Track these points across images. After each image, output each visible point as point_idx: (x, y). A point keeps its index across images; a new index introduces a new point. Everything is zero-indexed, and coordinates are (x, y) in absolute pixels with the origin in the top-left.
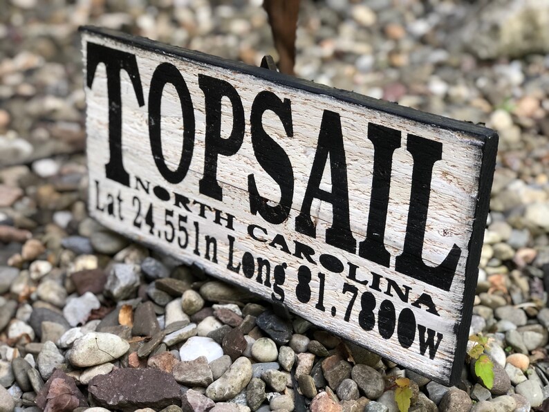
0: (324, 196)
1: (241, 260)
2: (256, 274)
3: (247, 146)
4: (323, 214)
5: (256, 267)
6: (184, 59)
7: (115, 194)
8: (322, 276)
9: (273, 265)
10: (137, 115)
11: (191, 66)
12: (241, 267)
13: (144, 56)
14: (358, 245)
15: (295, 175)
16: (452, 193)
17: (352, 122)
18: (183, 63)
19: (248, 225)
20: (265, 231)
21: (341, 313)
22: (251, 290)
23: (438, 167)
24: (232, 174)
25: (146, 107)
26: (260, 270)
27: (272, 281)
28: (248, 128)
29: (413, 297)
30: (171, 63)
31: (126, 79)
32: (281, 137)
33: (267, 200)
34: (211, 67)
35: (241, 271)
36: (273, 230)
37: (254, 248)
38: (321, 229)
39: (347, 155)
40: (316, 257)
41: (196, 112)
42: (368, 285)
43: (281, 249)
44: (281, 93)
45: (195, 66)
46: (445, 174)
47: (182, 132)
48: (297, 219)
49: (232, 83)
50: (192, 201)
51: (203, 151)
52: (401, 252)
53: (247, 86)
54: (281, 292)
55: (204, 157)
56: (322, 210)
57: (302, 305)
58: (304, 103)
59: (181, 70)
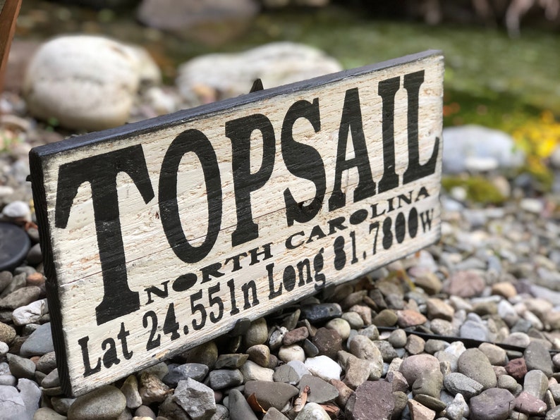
0: (350, 164)
1: (282, 280)
2: (298, 281)
3: (280, 165)
4: (352, 179)
5: (297, 273)
6: (208, 115)
7: (114, 335)
8: (353, 234)
9: (312, 259)
10: (143, 214)
11: (218, 118)
12: (283, 286)
13: (156, 138)
14: (377, 185)
15: (325, 163)
16: (431, 102)
17: (367, 89)
18: (207, 120)
19: (285, 241)
20: (302, 233)
21: (369, 252)
22: (296, 299)
23: (423, 87)
24: (267, 202)
25: (156, 199)
26: (301, 274)
27: (313, 274)
28: (278, 147)
29: (414, 196)
30: (192, 128)
31: (125, 182)
32: (309, 137)
33: (303, 203)
34: (241, 108)
35: (284, 290)
36: (308, 227)
37: (294, 258)
38: (350, 195)
39: (363, 118)
40: (346, 223)
41: (221, 166)
42: (386, 213)
43: (318, 239)
44: (309, 97)
45: (222, 116)
46: (426, 91)
47: (206, 197)
48: (329, 200)
49: (262, 112)
50: (223, 263)
51: (233, 200)
52: (406, 168)
53: (279, 107)
54: (322, 277)
55: (235, 206)
56: (350, 177)
58: (330, 94)
59: (203, 130)
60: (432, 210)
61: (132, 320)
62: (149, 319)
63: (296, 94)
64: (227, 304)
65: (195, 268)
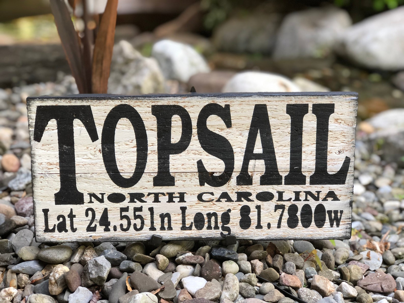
0: (258, 157)
1: (193, 221)
2: (206, 225)
3: (195, 143)
4: (258, 168)
5: (206, 220)
6: (138, 98)
7: (66, 214)
8: (258, 207)
9: (220, 214)
10: (90, 148)
11: (145, 102)
12: (193, 225)
13: (100, 104)
14: (283, 178)
15: (234, 150)
16: (342, 129)
17: (275, 107)
18: (137, 101)
19: (197, 195)
20: (212, 194)
21: (274, 225)
22: (203, 237)
23: (332, 117)
24: (183, 165)
25: (99, 141)
26: (209, 221)
27: (220, 225)
28: (195, 131)
29: (322, 196)
30: (126, 103)
31: (79, 125)
32: (222, 130)
33: (213, 173)
34: (164, 98)
35: (194, 227)
36: (218, 191)
37: (204, 208)
38: (256, 178)
39: (272, 127)
40: (253, 197)
41: (148, 132)
42: (292, 201)
43: (226, 201)
44: (222, 102)
45: (149, 101)
46: (337, 120)
47: (135, 149)
48: (237, 177)
49: (182, 105)
50: (146, 194)
51: (156, 157)
52: (313, 173)
53: (194, 104)
54: (228, 230)
55: (157, 160)
56: (257, 166)
57: (245, 231)
58: (240, 104)
59: (135, 106)
60: (342, 212)
61: (79, 209)
62: (90, 213)
63: (210, 98)
64: (148, 222)
65: (125, 191)
